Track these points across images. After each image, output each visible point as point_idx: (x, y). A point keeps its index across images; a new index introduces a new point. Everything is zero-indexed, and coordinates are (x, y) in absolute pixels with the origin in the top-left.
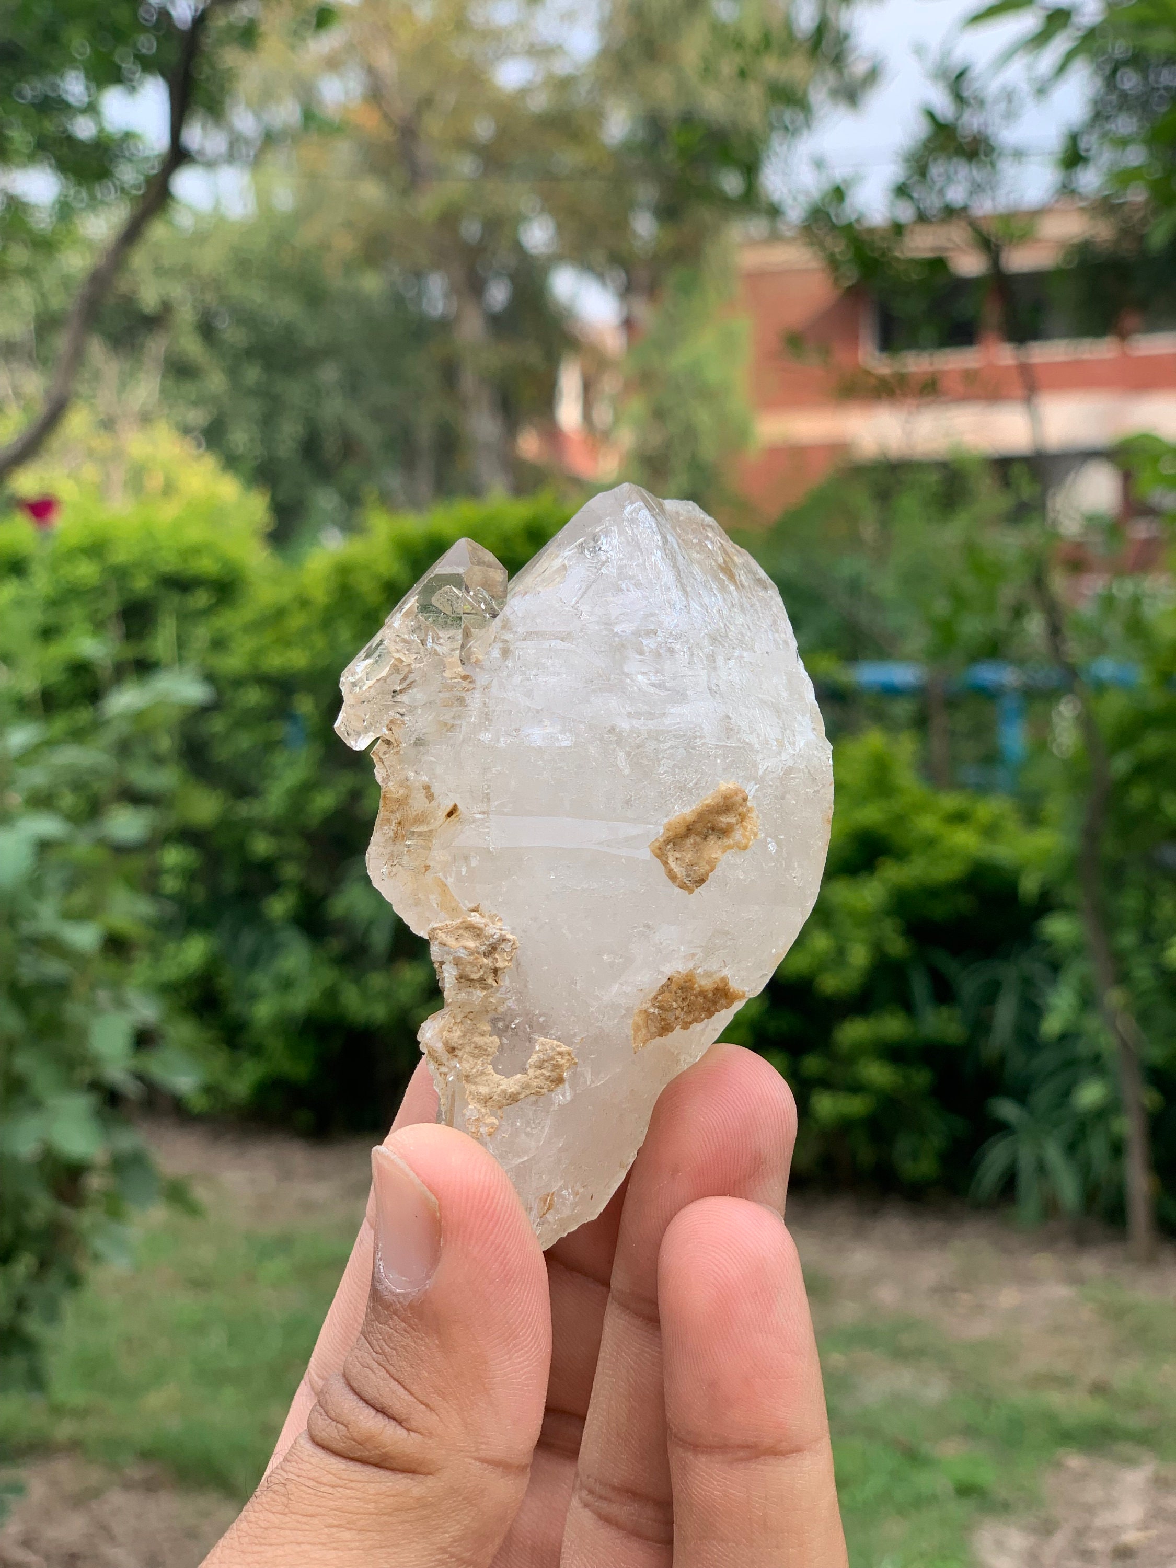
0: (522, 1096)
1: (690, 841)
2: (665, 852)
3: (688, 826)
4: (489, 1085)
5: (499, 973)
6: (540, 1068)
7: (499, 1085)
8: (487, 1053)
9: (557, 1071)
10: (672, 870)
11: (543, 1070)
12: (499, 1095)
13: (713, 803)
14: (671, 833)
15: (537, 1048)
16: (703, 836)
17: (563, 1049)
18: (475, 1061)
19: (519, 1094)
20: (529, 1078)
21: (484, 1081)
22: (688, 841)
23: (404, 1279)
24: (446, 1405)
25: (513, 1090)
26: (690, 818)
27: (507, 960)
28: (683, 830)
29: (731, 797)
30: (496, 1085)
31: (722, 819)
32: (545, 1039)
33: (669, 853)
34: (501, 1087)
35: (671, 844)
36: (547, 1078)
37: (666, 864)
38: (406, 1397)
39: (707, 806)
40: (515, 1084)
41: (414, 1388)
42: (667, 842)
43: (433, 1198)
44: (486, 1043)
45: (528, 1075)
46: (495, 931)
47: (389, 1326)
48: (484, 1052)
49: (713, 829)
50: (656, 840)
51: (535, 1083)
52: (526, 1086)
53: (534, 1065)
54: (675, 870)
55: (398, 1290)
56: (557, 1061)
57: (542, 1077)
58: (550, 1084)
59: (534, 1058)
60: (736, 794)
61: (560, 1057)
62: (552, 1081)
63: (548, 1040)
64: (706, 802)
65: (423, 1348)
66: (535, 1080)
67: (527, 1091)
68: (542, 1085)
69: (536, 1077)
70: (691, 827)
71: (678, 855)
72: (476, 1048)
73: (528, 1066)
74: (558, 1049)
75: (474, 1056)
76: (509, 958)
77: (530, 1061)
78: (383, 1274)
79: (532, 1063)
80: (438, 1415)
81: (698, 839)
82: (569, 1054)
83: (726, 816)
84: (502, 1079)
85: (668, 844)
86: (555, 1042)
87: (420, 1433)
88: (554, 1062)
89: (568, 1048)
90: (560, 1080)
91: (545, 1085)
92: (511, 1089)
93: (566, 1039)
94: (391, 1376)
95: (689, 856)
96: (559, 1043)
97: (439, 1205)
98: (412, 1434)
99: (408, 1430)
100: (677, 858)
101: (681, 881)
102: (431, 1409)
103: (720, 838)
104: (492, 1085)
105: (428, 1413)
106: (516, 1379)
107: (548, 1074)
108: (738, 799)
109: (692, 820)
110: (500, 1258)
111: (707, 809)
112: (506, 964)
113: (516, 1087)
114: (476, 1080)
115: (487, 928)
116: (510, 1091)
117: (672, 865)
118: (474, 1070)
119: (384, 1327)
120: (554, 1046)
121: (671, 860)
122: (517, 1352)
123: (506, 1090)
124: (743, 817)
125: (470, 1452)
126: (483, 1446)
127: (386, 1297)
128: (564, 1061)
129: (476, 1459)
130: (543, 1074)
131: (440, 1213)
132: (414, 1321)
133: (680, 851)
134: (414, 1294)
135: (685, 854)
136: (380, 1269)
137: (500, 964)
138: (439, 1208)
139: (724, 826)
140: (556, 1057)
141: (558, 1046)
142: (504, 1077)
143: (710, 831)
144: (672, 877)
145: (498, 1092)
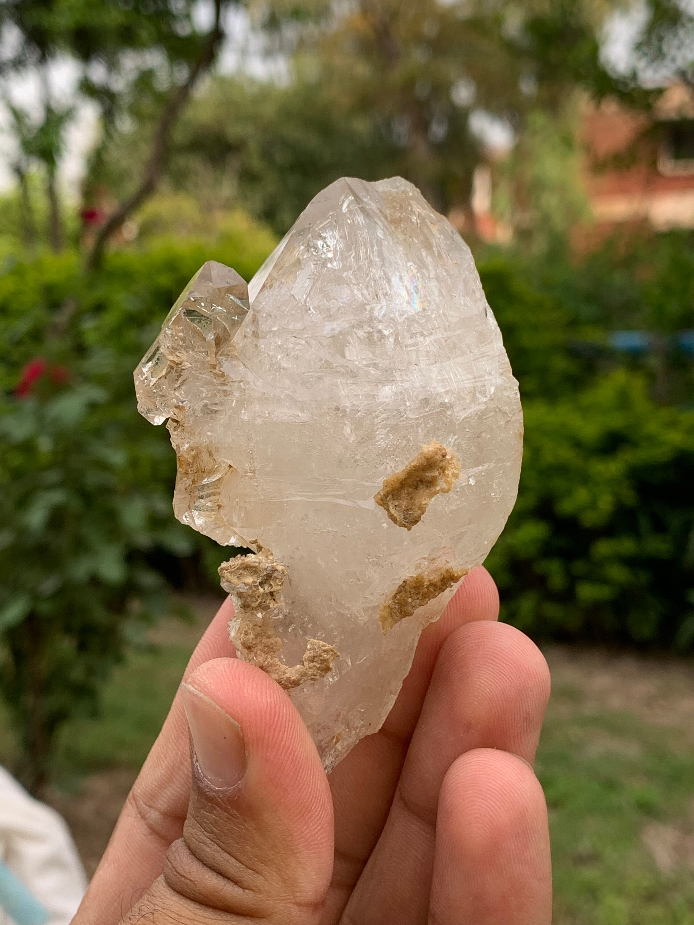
0: (302, 682)
1: (404, 492)
2: (387, 502)
3: (401, 483)
4: (278, 673)
5: (274, 594)
6: (313, 661)
7: (285, 673)
8: (274, 650)
9: (325, 663)
10: (393, 515)
11: (314, 663)
12: (285, 681)
13: (418, 464)
14: (388, 488)
15: (308, 647)
16: (414, 487)
17: (327, 647)
18: (266, 655)
19: (299, 680)
20: (305, 668)
21: (274, 670)
22: (403, 491)
23: (220, 780)
24: (267, 868)
25: (294, 677)
26: (402, 476)
27: (279, 585)
28: (397, 485)
29: (432, 457)
30: (282, 673)
31: (427, 474)
32: (314, 640)
33: (389, 503)
34: (286, 675)
35: (390, 496)
36: (318, 669)
37: (388, 510)
38: (238, 865)
39: (414, 467)
40: (296, 674)
41: (243, 859)
42: (386, 495)
43: (236, 723)
44: (272, 644)
45: (304, 666)
46: (267, 565)
47: (214, 814)
48: (271, 650)
49: (421, 481)
50: (379, 493)
51: (310, 672)
52: (304, 675)
53: (308, 659)
54: (395, 515)
55: (217, 788)
56: (324, 657)
57: (314, 668)
58: (321, 672)
59: (307, 655)
60: (436, 454)
61: (326, 653)
62: (321, 671)
63: (315, 641)
64: (413, 464)
65: (244, 831)
66: (310, 670)
67: (305, 678)
68: (315, 673)
69: (310, 668)
70: (404, 482)
71: (396, 504)
72: (265, 646)
73: (304, 659)
74: (324, 648)
75: (264, 652)
76: (280, 584)
77: (304, 656)
78: (202, 774)
79: (306, 658)
80: (263, 876)
81: (410, 490)
82: (332, 651)
83: (430, 472)
84: (287, 669)
85: (388, 496)
86: (321, 643)
87: (252, 890)
88: (322, 658)
89: (331, 647)
90: (328, 669)
91: (317, 673)
92: (293, 677)
93: (328, 639)
94: (223, 849)
95: (404, 504)
96: (324, 643)
97: (241, 727)
98: (247, 891)
99: (243, 888)
100: (396, 506)
101: (401, 523)
102: (258, 873)
103: (428, 486)
104: (280, 673)
105: (256, 875)
106: (314, 841)
107: (318, 666)
108: (439, 457)
109: (404, 478)
110: (291, 757)
111: (414, 469)
112: (279, 587)
113: (297, 675)
114: (268, 669)
115: (261, 565)
116: (293, 678)
117: (393, 511)
118: (266, 663)
119: (209, 815)
120: (321, 646)
121: (391, 508)
122: (311, 822)
123: (290, 677)
124: (443, 469)
125: (289, 899)
126: (298, 894)
127: (208, 793)
128: (329, 656)
129: (294, 904)
130: (315, 666)
131: (243, 734)
132: (233, 812)
133: (397, 499)
134: (230, 792)
135: (401, 502)
136: (198, 769)
137: (275, 588)
138: (241, 729)
139: (429, 479)
140: (323, 654)
141: (323, 646)
142: (288, 667)
143: (419, 483)
144: (394, 520)
145: (285, 679)
